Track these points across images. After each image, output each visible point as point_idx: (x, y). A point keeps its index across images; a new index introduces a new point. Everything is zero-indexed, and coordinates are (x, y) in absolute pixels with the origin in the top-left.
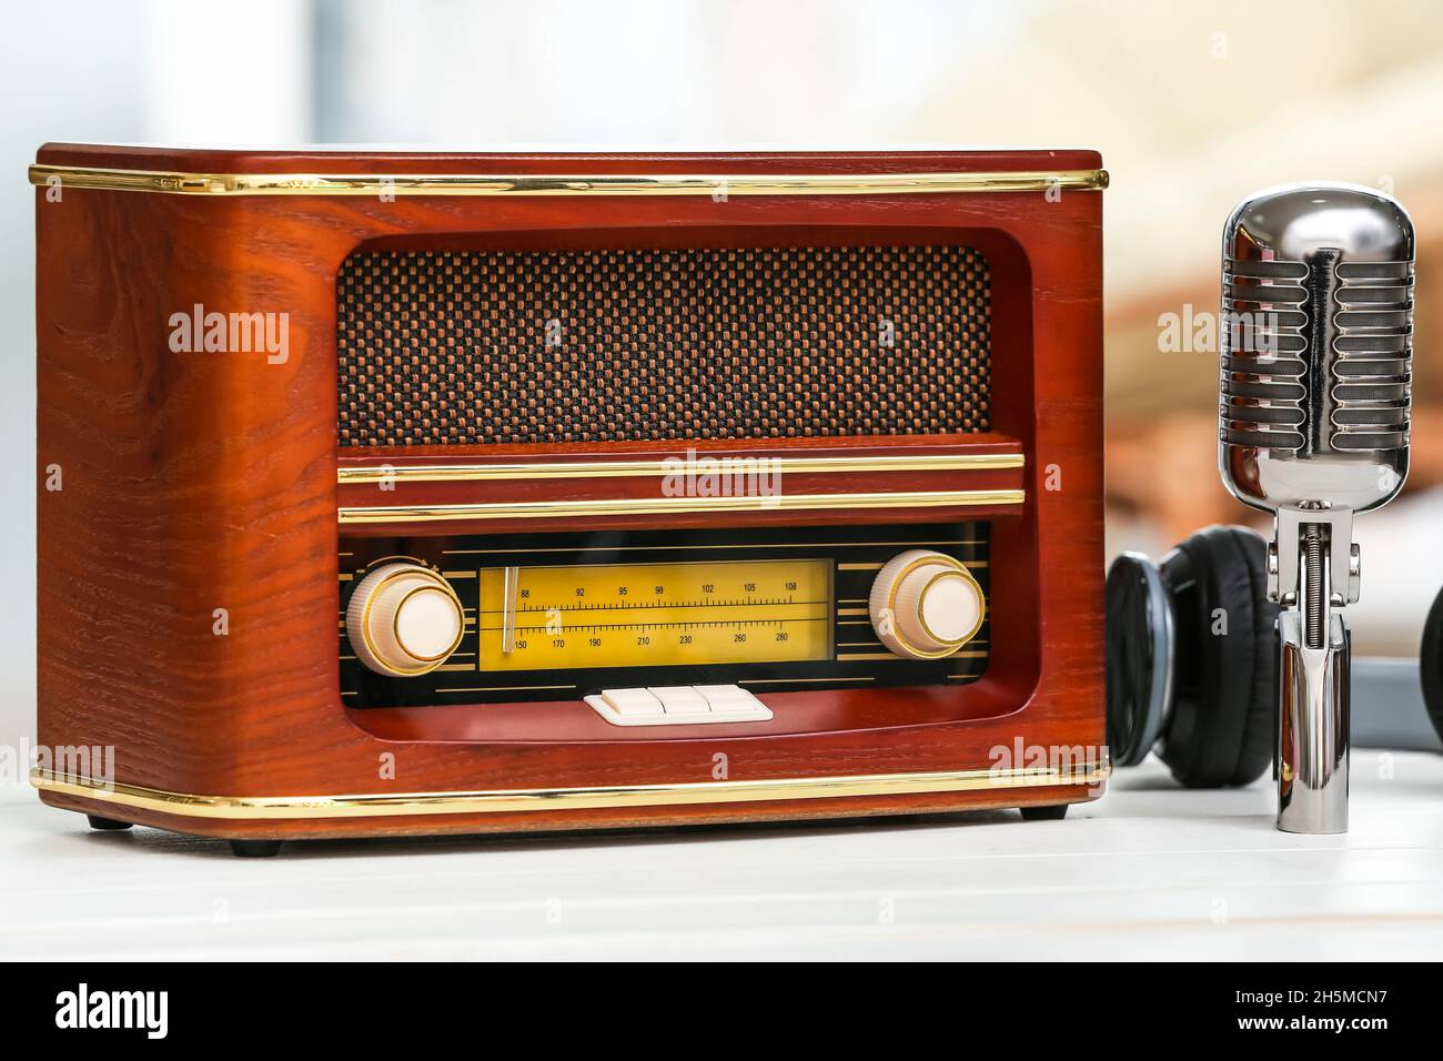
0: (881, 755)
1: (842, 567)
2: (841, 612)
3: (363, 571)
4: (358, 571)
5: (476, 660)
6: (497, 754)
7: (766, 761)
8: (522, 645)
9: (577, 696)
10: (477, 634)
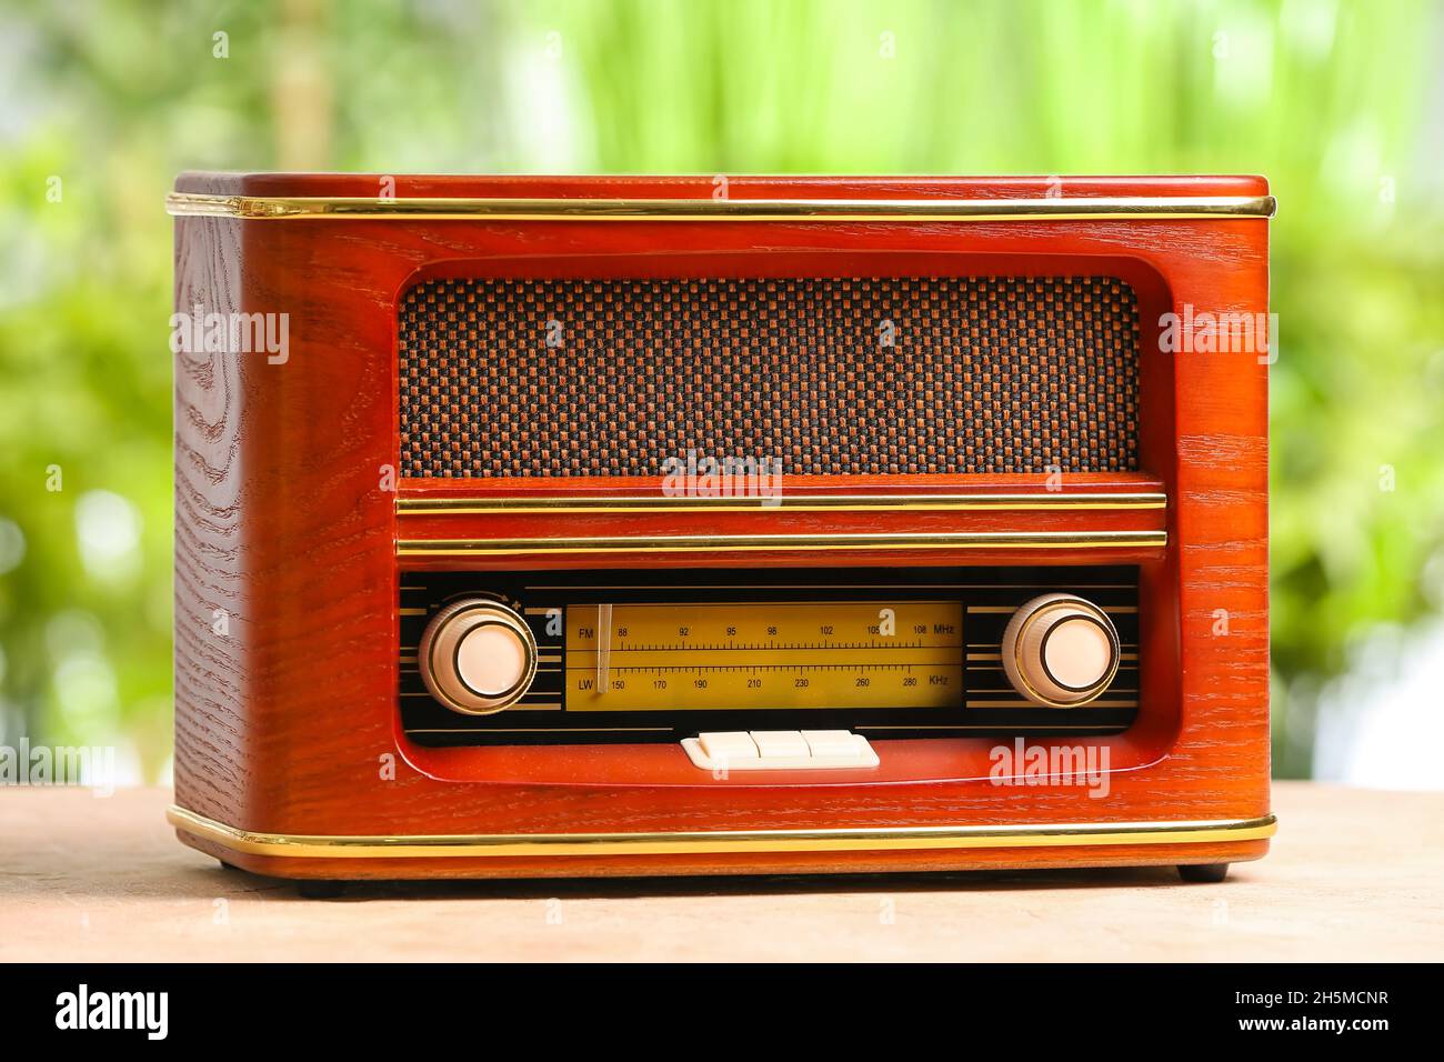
0: (991, 805)
1: (971, 610)
2: (970, 657)
3: (437, 606)
4: (433, 606)
5: (562, 699)
6: (562, 797)
7: (858, 809)
8: (620, 685)
9: (675, 739)
10: (564, 673)
